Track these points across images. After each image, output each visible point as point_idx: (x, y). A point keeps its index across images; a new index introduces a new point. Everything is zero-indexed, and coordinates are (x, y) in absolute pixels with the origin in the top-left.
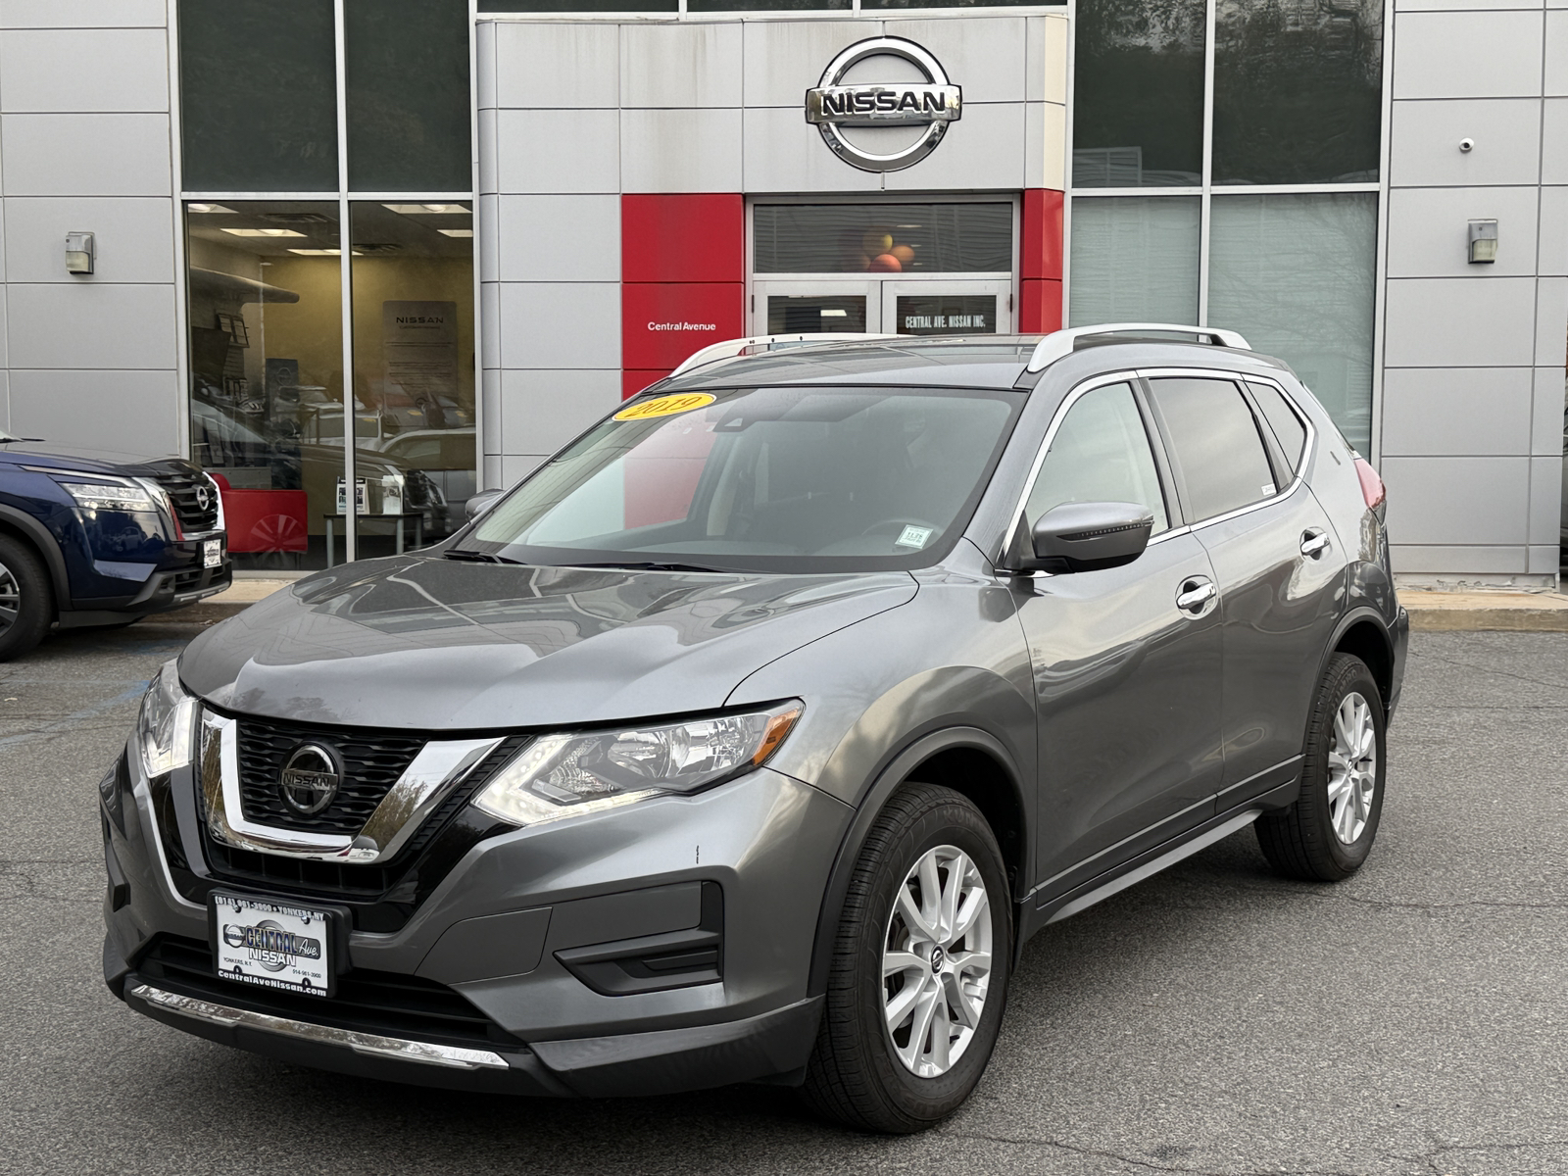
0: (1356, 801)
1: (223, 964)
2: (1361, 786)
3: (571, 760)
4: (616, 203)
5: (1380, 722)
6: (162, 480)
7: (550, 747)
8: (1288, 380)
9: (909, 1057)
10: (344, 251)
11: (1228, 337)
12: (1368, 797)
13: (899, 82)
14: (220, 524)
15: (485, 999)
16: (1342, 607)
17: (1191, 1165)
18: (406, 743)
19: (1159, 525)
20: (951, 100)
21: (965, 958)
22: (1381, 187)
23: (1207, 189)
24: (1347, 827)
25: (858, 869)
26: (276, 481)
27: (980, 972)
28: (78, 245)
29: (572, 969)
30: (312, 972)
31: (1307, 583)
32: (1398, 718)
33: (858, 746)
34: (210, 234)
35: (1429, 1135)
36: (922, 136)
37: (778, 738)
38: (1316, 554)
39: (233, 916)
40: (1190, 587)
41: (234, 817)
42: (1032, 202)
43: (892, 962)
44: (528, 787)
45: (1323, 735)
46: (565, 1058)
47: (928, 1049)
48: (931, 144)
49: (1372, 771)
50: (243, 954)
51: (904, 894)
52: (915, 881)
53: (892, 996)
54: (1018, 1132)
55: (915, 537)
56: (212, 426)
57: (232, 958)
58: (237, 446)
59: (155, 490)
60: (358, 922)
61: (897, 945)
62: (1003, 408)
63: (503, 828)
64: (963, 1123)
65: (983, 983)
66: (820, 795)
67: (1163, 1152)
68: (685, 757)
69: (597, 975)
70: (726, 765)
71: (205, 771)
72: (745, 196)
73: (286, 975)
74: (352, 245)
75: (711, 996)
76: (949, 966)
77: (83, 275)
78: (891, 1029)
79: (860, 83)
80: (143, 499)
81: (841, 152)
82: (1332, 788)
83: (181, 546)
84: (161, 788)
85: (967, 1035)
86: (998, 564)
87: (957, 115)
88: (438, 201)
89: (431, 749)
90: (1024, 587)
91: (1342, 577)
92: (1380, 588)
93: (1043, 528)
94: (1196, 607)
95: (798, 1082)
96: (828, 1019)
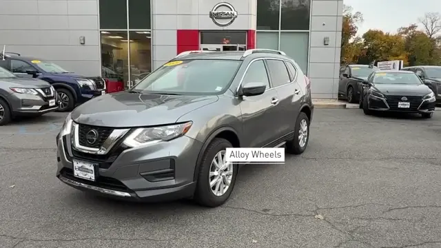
0: (303, 139)
1: (75, 174)
2: (304, 136)
3: (144, 133)
4: (176, 31)
5: (308, 125)
6: (94, 80)
7: (139, 131)
8: (293, 61)
9: (215, 192)
10: (128, 41)
11: (282, 53)
12: (306, 138)
13: (227, 11)
14: (105, 88)
15: (125, 182)
16: (302, 104)
17: (270, 213)
18: (110, 129)
19: (268, 87)
20: (235, 14)
21: (227, 172)
22: (309, 31)
23: (280, 31)
24: (302, 144)
25: (204, 156)
26: (119, 81)
27: (230, 175)
28: (82, 39)
29: (143, 176)
30: (91, 176)
31: (295, 100)
32: (311, 124)
33: (207, 129)
34: (106, 37)
35: (316, 206)
36: (230, 20)
37: (187, 130)
38: (297, 94)
39: (77, 164)
40: (274, 99)
41: (77, 145)
42: (250, 32)
43: (211, 174)
44: (135, 139)
45: (298, 127)
46: (142, 194)
47: (219, 190)
48: (232, 22)
49: (306, 134)
50: (79, 172)
51: (214, 160)
52: (217, 157)
53: (211, 180)
54: (236, 206)
55: (219, 89)
56: (107, 71)
57: (77, 173)
58: (111, 74)
59: (93, 82)
60: (100, 166)
61: (213, 170)
62: (238, 64)
63: (129, 148)
64: (226, 204)
65: (231, 177)
66: (196, 141)
67: (265, 210)
68: (169, 133)
69: (149, 178)
70: (177, 135)
71: (72, 136)
72: (199, 31)
73: (87, 177)
74: (130, 39)
75: (173, 182)
76: (224, 174)
77: (83, 44)
78: (211, 187)
79: (219, 11)
80: (90, 83)
81: (216, 23)
82: (299, 137)
83: (97, 91)
84: (64, 137)
85: (227, 187)
86: (236, 94)
87: (236, 17)
88: (145, 31)
89: (115, 131)
90: (241, 99)
91: (302, 98)
92: (309, 100)
93: (245, 87)
94: (275, 103)
95: (192, 198)
96: (198, 185)
